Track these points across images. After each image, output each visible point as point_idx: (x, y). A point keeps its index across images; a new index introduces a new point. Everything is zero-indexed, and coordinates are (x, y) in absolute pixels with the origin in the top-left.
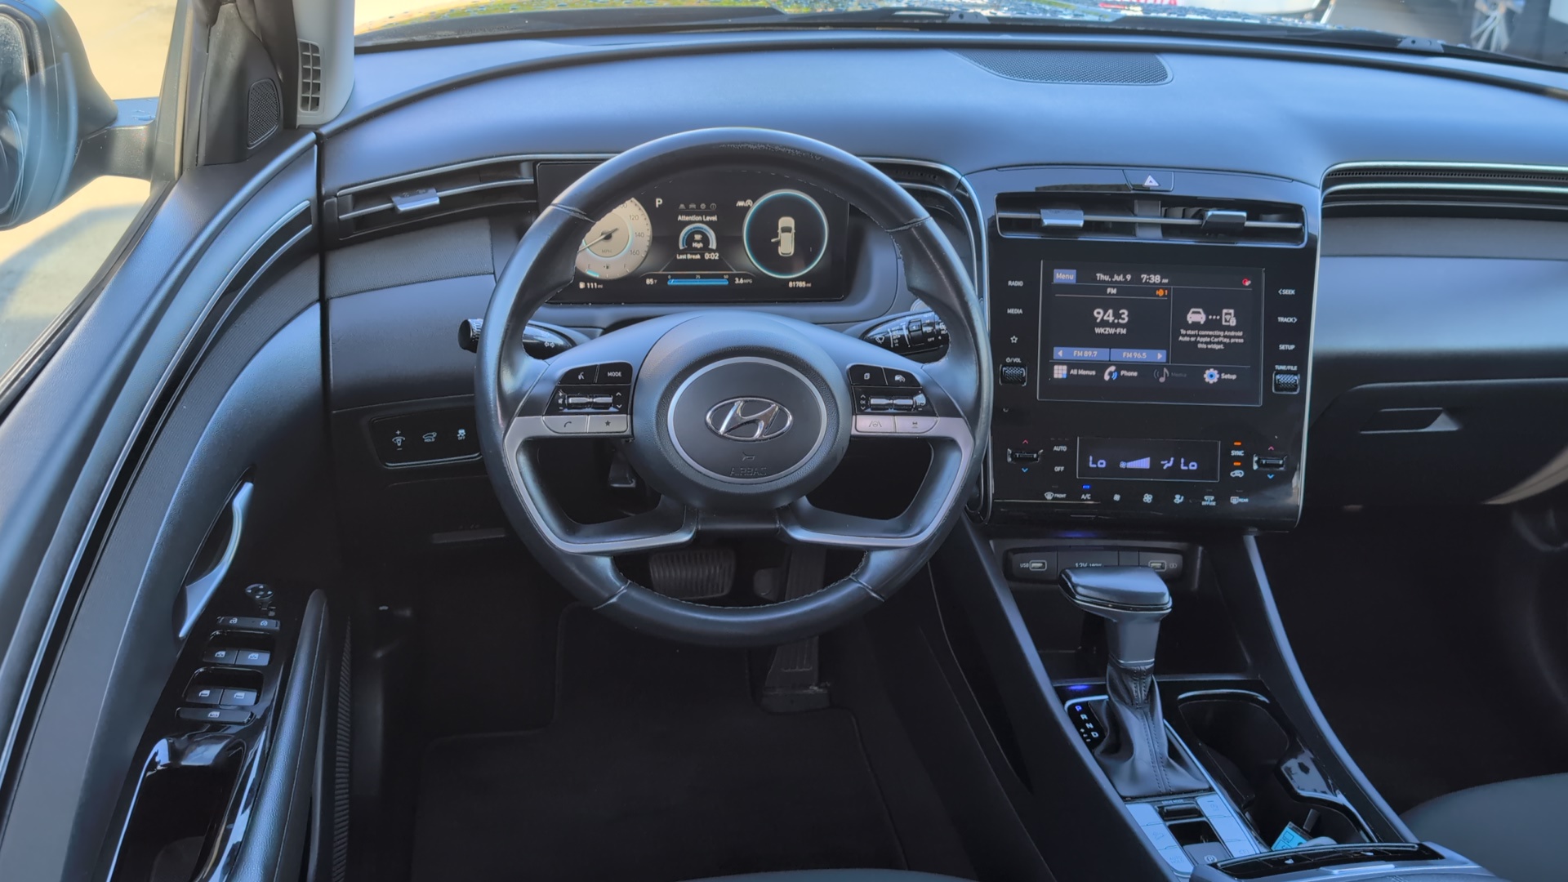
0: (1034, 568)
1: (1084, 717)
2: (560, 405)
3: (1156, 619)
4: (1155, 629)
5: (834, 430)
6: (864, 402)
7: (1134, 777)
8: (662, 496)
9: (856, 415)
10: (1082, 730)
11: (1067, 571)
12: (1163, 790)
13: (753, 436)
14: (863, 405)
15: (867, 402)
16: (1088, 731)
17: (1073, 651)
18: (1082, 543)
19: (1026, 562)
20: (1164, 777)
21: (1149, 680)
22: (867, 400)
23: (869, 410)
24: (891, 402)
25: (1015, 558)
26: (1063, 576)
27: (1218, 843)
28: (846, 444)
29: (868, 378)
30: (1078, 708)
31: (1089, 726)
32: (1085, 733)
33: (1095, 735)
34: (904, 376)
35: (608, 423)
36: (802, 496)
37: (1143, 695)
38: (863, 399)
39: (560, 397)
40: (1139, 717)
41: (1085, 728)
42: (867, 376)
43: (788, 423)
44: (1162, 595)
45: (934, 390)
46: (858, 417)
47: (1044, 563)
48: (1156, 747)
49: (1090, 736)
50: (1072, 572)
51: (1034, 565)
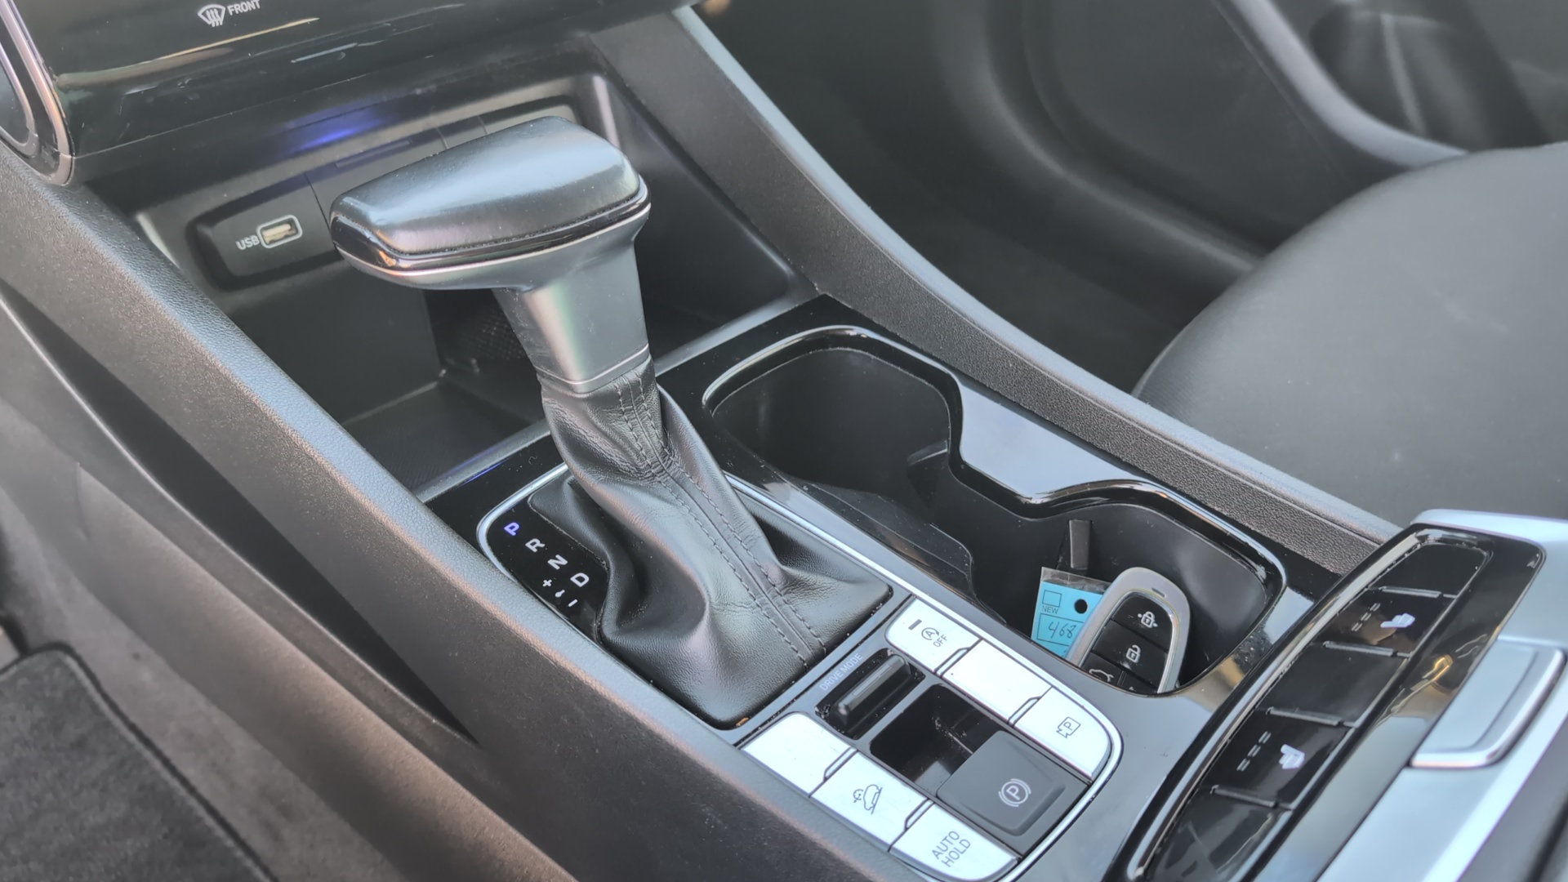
0: (272, 242)
1: (534, 545)
3: (618, 245)
4: (627, 266)
7: (730, 659)
10: (547, 583)
11: (349, 201)
12: (806, 653)
16: (561, 578)
17: (432, 386)
18: (357, 147)
19: (248, 235)
20: (793, 617)
21: (654, 397)
25: (215, 233)
26: (343, 219)
27: (999, 733)
30: (512, 529)
31: (558, 562)
32: (555, 587)
33: (580, 579)
37: (655, 439)
40: (667, 494)
41: (550, 572)
44: (617, 172)
47: (291, 222)
48: (742, 552)
49: (573, 591)
50: (364, 200)
51: (270, 234)
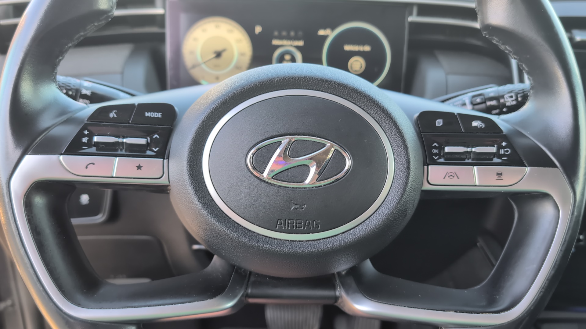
2: (85, 144)
5: (403, 178)
6: (436, 151)
8: (215, 257)
9: (428, 165)
13: (303, 181)
14: (436, 155)
15: (440, 151)
22: (441, 148)
23: (442, 160)
24: (469, 150)
28: (416, 198)
29: (441, 124)
34: (483, 122)
35: (139, 167)
36: (367, 259)
38: (435, 147)
39: (85, 136)
42: (439, 122)
43: (346, 168)
45: (520, 142)
46: (429, 167)
